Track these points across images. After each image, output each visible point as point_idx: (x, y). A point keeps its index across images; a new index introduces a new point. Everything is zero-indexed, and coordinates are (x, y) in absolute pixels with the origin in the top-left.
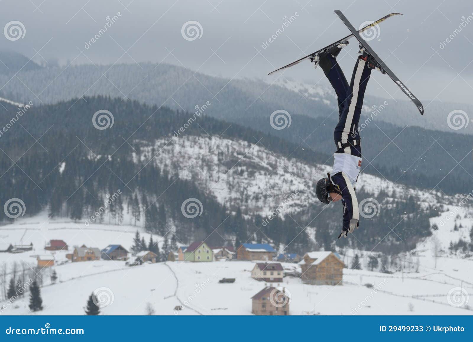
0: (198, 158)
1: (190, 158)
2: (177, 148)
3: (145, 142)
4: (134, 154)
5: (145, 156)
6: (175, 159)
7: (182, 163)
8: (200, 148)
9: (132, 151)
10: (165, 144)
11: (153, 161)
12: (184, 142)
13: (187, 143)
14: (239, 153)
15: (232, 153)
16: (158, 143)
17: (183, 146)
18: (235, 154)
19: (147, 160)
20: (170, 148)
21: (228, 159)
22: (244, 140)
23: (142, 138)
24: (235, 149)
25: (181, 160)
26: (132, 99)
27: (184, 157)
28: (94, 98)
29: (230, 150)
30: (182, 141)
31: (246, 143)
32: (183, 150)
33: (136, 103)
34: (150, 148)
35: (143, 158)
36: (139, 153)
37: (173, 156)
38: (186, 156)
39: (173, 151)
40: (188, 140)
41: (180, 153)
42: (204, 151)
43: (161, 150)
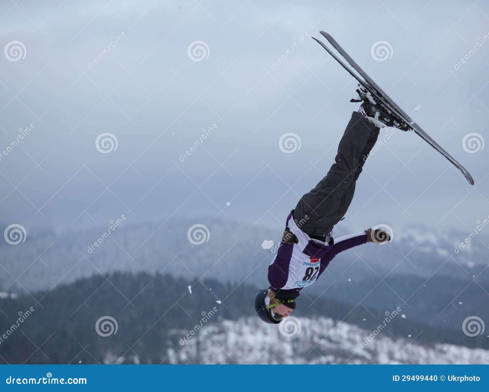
0: (262, 349)
1: (251, 350)
2: (232, 337)
3: (184, 332)
4: (171, 352)
5: (187, 353)
6: (230, 354)
7: (241, 358)
8: (265, 334)
9: (168, 347)
10: (214, 333)
11: (198, 359)
12: (241, 328)
13: (246, 329)
14: (321, 337)
15: (312, 337)
16: (205, 332)
17: (240, 333)
18: (316, 339)
19: (190, 358)
20: (221, 337)
21: (307, 347)
22: (328, 316)
23: (181, 327)
24: (313, 333)
25: (239, 354)
26: (163, 271)
27: (242, 349)
28: (107, 276)
29: (309, 333)
30: (237, 326)
31: (329, 322)
32: (240, 340)
33: (169, 278)
34: (193, 341)
35: (183, 356)
36: (177, 348)
37: (227, 350)
38: (246, 348)
39: (226, 340)
40: (247, 323)
41: (237, 344)
42: (271, 339)
43: (209, 343)
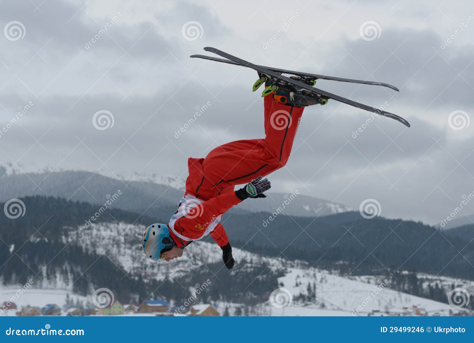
0: (109, 239)
1: (104, 239)
2: (95, 232)
3: (71, 228)
4: (63, 237)
5: (72, 238)
6: (93, 240)
7: (98, 242)
8: (111, 231)
9: (62, 235)
10: (85, 229)
11: (77, 241)
12: (99, 227)
13: (102, 228)
14: (139, 234)
15: (135, 234)
16: (81, 228)
17: (99, 230)
18: (137, 235)
19: (73, 241)
20: (89, 232)
21: (132, 239)
22: (143, 224)
23: (69, 225)
24: (135, 231)
25: (98, 240)
26: (61, 197)
27: (99, 238)
28: (33, 197)
29: (133, 232)
30: (98, 227)
31: (144, 227)
32: (99, 233)
33: (64, 200)
34: (75, 232)
35: (70, 240)
36: (67, 236)
37: (92, 238)
38: (101, 237)
39: (91, 233)
40: (102, 225)
41: (97, 235)
42: (114, 234)
43: (83, 234)
